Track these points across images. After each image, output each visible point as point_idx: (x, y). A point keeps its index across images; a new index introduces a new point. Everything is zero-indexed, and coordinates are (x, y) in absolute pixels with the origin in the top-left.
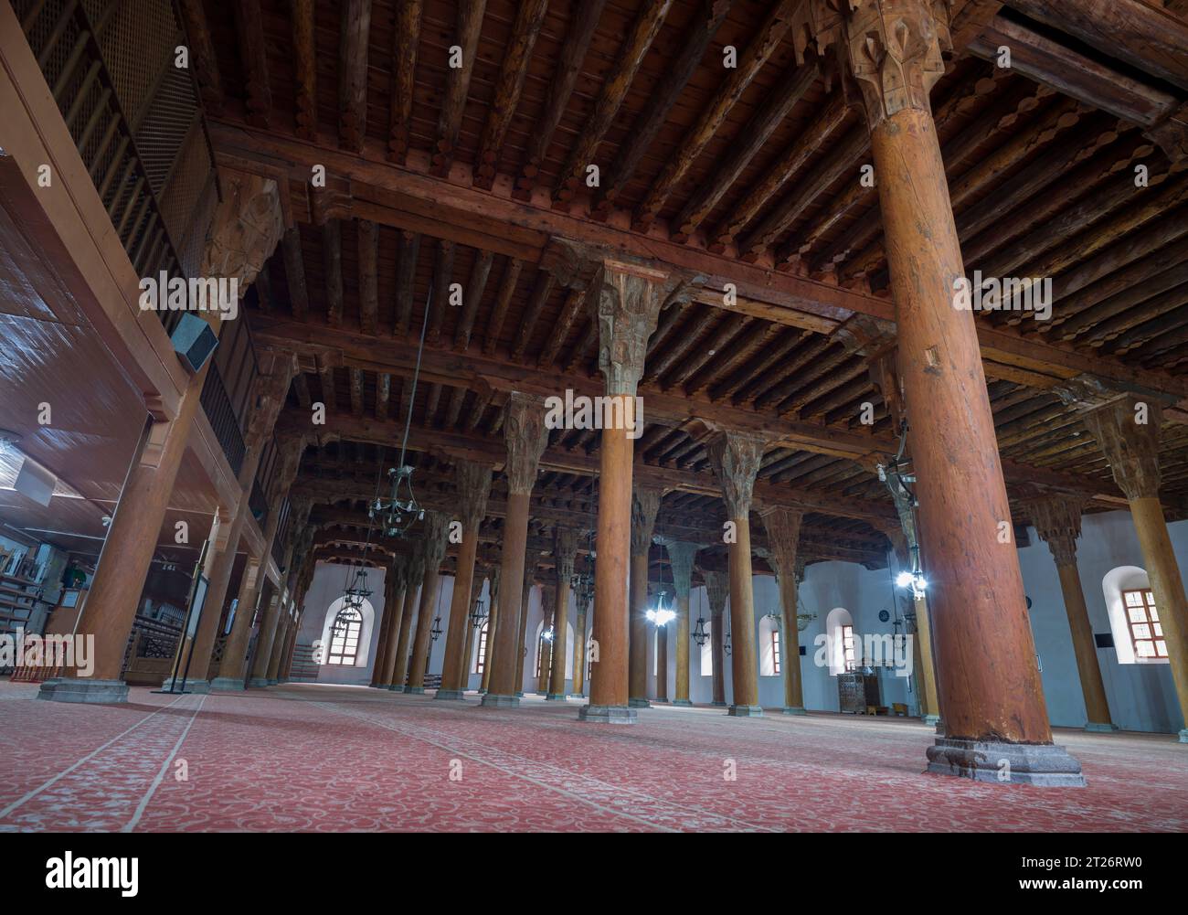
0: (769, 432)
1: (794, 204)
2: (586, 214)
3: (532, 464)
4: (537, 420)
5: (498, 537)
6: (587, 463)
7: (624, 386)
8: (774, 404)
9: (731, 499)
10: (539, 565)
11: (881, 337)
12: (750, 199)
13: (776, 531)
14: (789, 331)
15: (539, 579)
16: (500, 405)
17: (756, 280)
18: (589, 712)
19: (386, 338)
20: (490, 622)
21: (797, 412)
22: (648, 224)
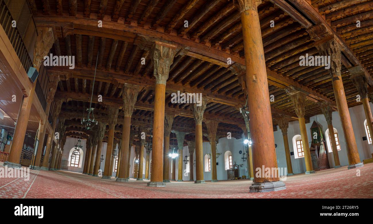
0: (209, 97)
1: (218, 29)
2: (149, 28)
3: (132, 107)
4: (133, 93)
5: (121, 130)
6: (150, 107)
7: (162, 82)
8: (210, 88)
9: (196, 118)
10: (134, 140)
11: (242, 70)
12: (204, 26)
13: (210, 128)
14: (215, 66)
15: (134, 144)
16: (121, 88)
17: (205, 50)
18: (150, 184)
19: (85, 68)
20: (119, 157)
21: (217, 91)
22: (170, 31)
